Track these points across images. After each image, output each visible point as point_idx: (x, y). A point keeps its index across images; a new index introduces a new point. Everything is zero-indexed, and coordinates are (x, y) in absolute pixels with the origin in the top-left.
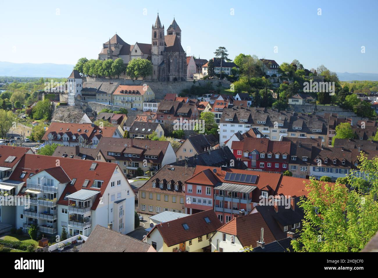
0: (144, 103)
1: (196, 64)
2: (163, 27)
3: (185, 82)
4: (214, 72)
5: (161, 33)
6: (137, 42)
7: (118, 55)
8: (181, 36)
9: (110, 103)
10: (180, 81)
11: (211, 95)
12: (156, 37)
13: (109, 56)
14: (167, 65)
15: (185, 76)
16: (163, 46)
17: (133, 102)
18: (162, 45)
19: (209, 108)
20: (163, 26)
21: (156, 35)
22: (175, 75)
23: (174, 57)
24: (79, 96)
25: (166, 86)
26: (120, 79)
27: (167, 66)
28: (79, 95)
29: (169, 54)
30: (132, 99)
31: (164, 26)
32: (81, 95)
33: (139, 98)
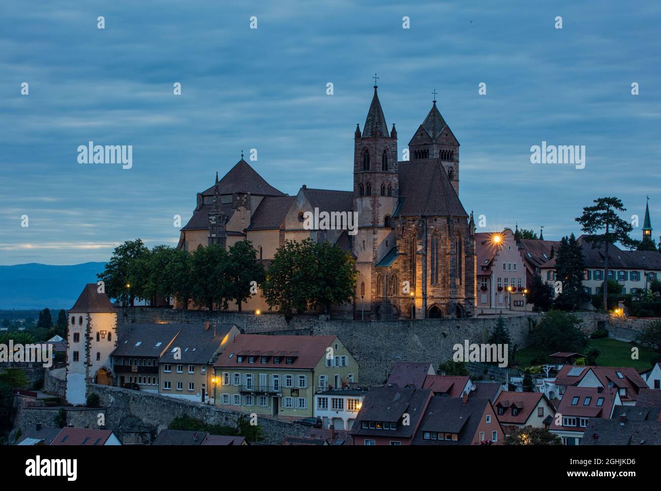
0: (316, 397)
1: (526, 259)
2: (394, 132)
3: (467, 323)
4: (580, 286)
5: (385, 152)
6: (304, 186)
7: (245, 230)
8: (458, 162)
9: (206, 397)
10: (453, 319)
11: (560, 367)
12: (368, 169)
13: (214, 235)
14: (405, 262)
15: (470, 301)
16: (391, 199)
17: (282, 392)
18: (389, 195)
19: (546, 416)
20: (394, 129)
21: (369, 159)
22: (432, 297)
23: (429, 235)
24: (104, 373)
25: (402, 334)
26: (244, 312)
27: (405, 268)
28: (104, 369)
29: (413, 226)
30: (276, 381)
31: (397, 130)
32: (112, 370)
33: (299, 379)
